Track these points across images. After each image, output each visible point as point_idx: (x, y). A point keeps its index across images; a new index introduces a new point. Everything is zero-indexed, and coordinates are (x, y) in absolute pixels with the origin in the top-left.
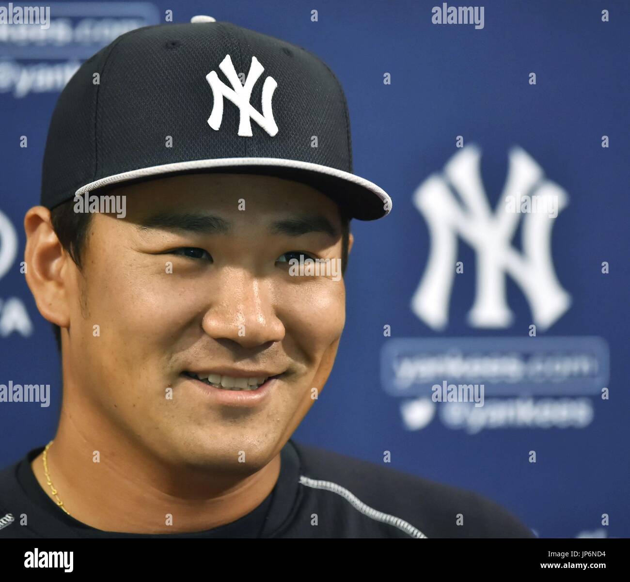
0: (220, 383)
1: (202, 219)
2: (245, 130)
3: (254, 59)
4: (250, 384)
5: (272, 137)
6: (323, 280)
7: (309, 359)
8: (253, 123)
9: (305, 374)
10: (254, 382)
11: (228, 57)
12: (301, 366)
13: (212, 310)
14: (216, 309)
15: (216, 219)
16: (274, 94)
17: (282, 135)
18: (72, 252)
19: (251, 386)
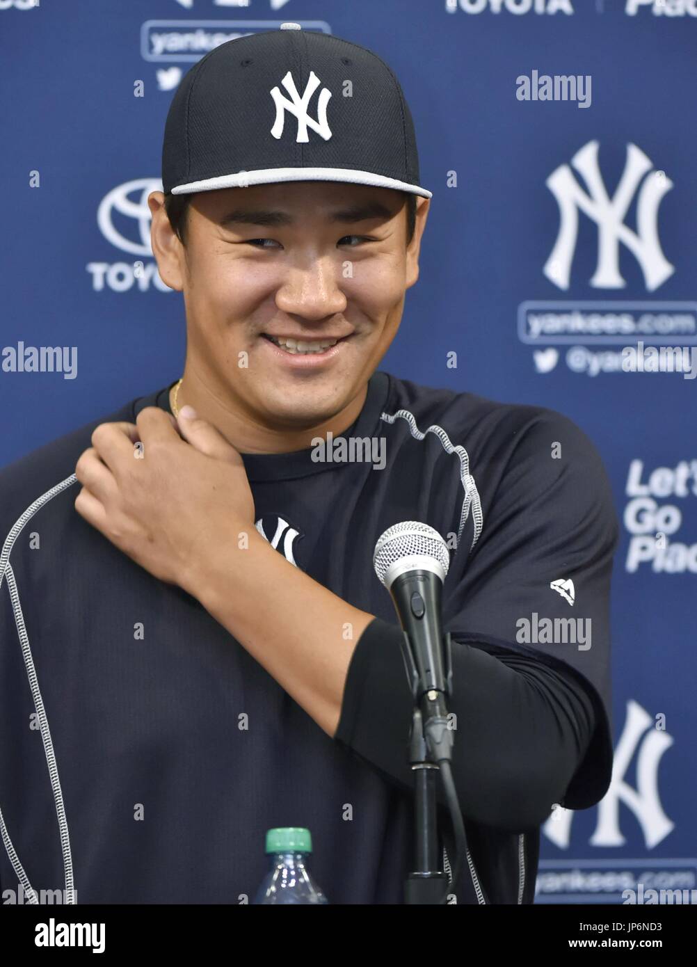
0: (297, 348)
1: (269, 215)
2: (302, 137)
3: (312, 74)
4: (323, 346)
5: (327, 141)
6: (381, 255)
7: (372, 321)
8: (310, 130)
9: (369, 334)
10: (326, 345)
11: (289, 74)
12: (366, 327)
13: (283, 289)
14: (287, 288)
15: (279, 215)
16: (329, 102)
17: (336, 138)
18: (178, 233)
19: (324, 348)
